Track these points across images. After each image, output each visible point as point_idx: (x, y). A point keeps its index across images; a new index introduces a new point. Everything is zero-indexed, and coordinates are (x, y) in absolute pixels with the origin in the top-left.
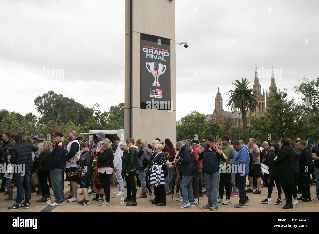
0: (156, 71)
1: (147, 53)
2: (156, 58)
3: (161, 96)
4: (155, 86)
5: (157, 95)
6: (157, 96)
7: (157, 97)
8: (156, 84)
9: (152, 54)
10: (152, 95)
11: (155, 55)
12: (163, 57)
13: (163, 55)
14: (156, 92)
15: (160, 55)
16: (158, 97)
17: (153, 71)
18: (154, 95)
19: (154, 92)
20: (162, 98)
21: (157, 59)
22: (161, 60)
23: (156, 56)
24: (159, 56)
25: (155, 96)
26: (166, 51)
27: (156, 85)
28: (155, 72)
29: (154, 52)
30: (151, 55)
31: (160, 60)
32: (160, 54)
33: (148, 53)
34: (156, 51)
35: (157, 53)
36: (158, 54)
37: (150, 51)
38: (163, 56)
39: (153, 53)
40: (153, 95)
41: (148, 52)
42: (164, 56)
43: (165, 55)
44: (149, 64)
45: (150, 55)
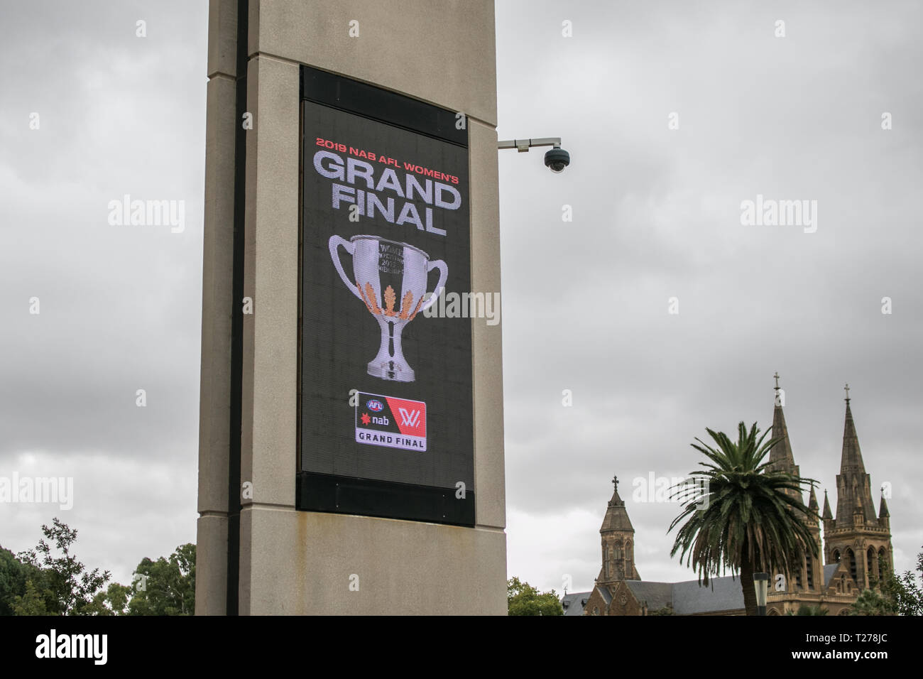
0: (390, 291)
1: (337, 181)
2: (389, 215)
3: (418, 439)
4: (384, 375)
5: (398, 431)
6: (394, 436)
7: (393, 445)
8: (392, 364)
9: (367, 190)
10: (366, 431)
11: (384, 195)
12: (429, 212)
13: (427, 198)
14: (387, 412)
15: (409, 201)
16: (400, 445)
17: (369, 286)
18: (379, 434)
19: (379, 415)
20: (424, 449)
21: (396, 219)
22: (420, 227)
23: (391, 202)
24: (408, 207)
25: (386, 434)
26: (444, 182)
27: (391, 374)
28: (383, 298)
29: (377, 177)
30: (361, 193)
31: (415, 225)
32: (410, 195)
33: (346, 183)
34: (388, 172)
35: (396, 186)
36: (400, 193)
37: (352, 174)
38: (429, 206)
39: (370, 184)
40: (373, 433)
41: (342, 179)
42: (433, 206)
43: (440, 203)
44: (350, 247)
45: (355, 196)
